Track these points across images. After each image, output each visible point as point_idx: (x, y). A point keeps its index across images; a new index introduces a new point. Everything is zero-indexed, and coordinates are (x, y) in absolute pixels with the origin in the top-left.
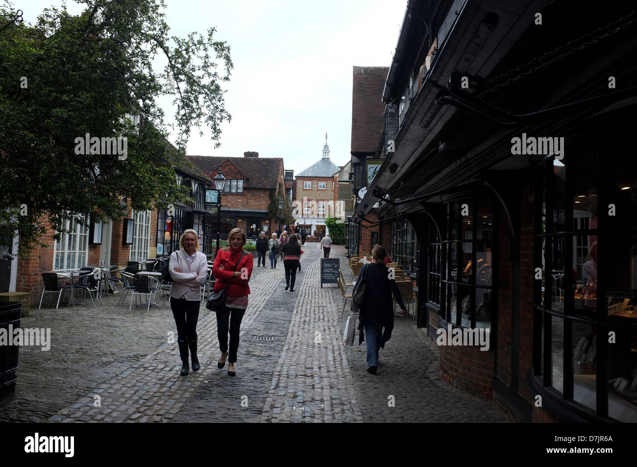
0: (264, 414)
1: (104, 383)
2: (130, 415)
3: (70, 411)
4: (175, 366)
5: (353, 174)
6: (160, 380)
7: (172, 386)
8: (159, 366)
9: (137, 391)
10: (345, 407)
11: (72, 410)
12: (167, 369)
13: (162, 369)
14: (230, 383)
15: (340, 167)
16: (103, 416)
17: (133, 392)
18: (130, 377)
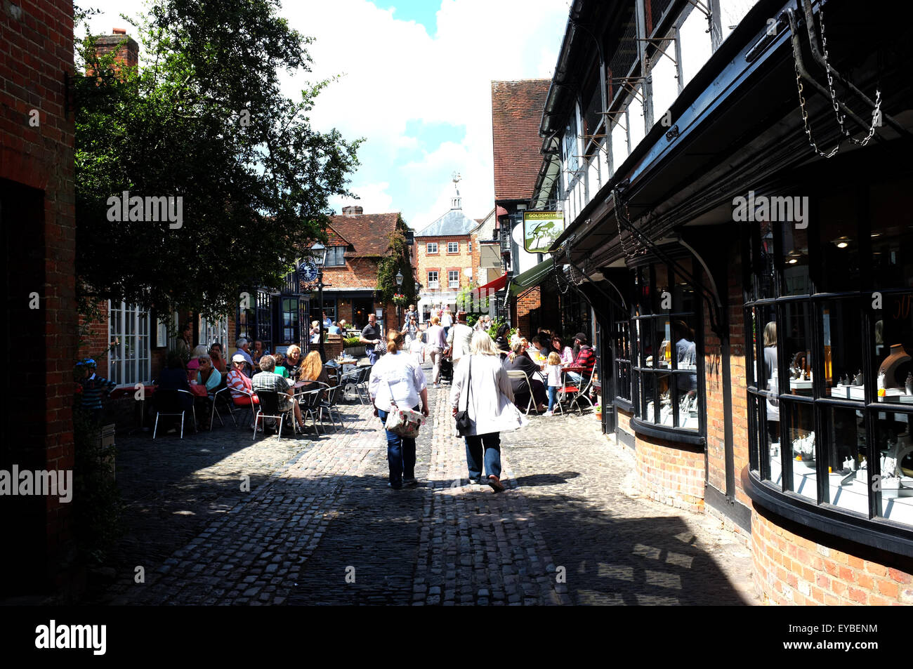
0: (421, 544)
1: (215, 521)
2: (259, 555)
3: (184, 553)
4: (297, 497)
5: (499, 230)
6: (282, 514)
7: (299, 520)
8: (277, 498)
9: (257, 529)
10: (521, 532)
11: (187, 552)
12: (289, 501)
13: (281, 502)
14: (372, 513)
15: (478, 221)
16: (227, 557)
17: (254, 529)
18: (245, 513)
